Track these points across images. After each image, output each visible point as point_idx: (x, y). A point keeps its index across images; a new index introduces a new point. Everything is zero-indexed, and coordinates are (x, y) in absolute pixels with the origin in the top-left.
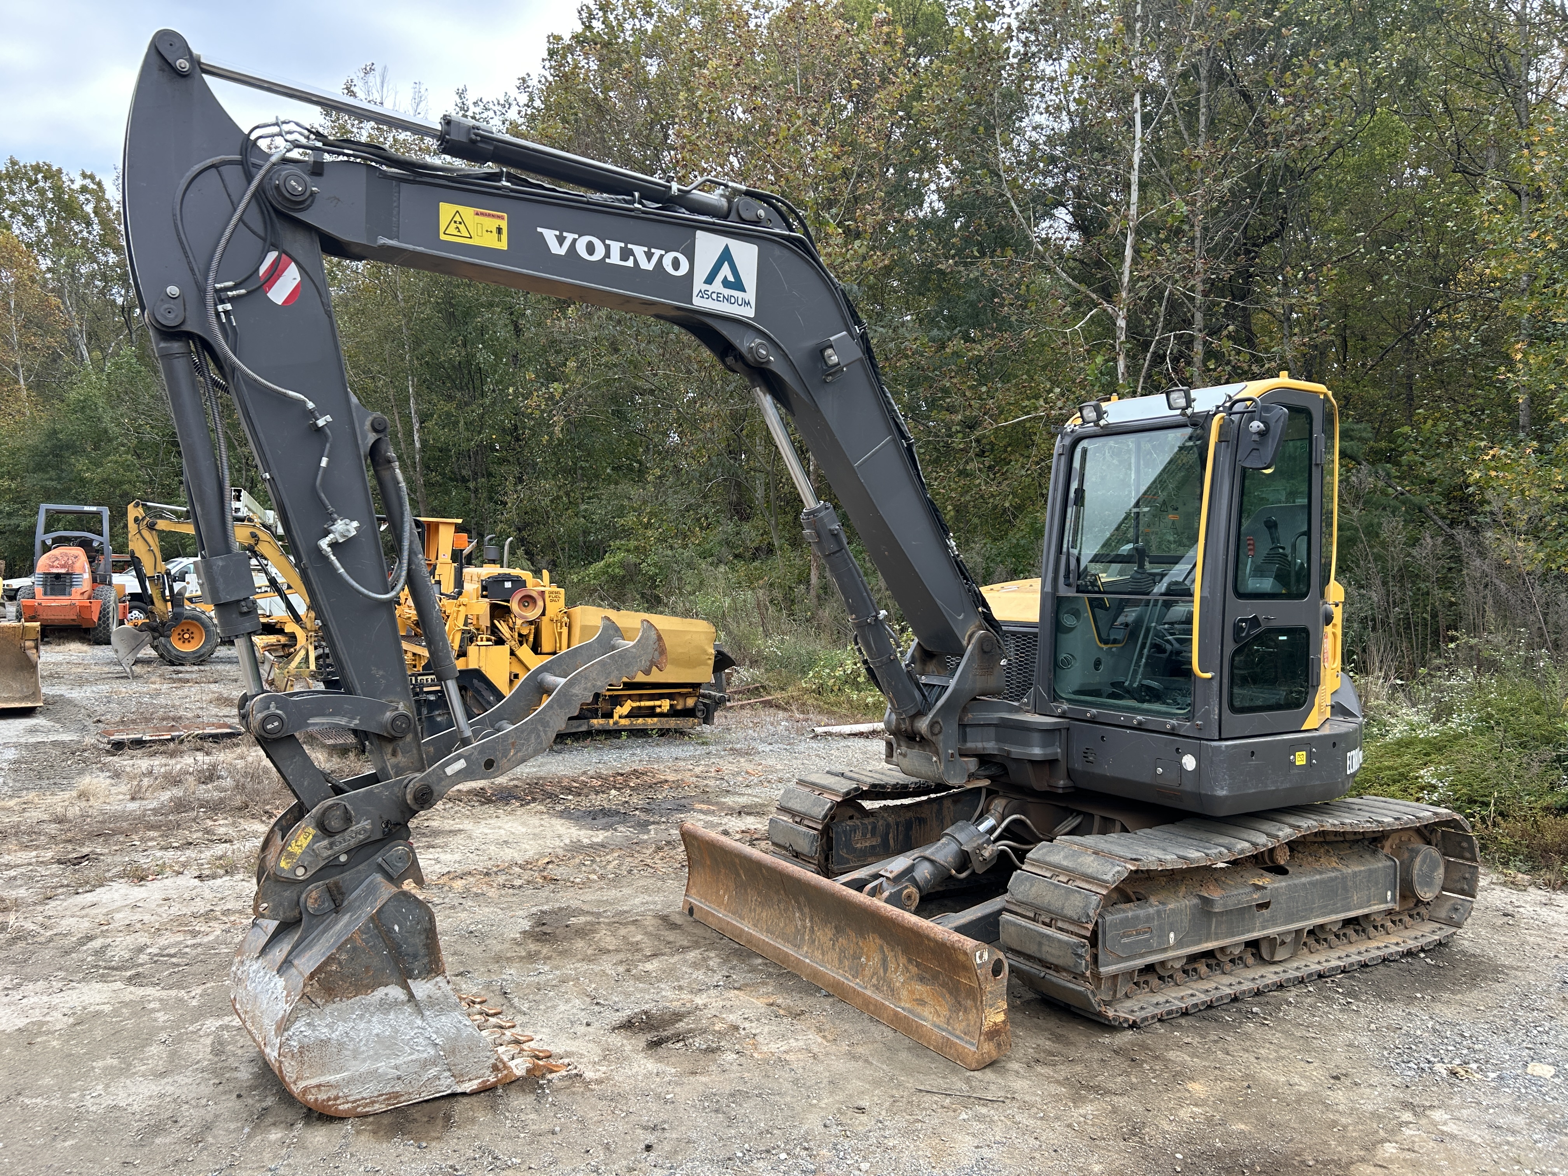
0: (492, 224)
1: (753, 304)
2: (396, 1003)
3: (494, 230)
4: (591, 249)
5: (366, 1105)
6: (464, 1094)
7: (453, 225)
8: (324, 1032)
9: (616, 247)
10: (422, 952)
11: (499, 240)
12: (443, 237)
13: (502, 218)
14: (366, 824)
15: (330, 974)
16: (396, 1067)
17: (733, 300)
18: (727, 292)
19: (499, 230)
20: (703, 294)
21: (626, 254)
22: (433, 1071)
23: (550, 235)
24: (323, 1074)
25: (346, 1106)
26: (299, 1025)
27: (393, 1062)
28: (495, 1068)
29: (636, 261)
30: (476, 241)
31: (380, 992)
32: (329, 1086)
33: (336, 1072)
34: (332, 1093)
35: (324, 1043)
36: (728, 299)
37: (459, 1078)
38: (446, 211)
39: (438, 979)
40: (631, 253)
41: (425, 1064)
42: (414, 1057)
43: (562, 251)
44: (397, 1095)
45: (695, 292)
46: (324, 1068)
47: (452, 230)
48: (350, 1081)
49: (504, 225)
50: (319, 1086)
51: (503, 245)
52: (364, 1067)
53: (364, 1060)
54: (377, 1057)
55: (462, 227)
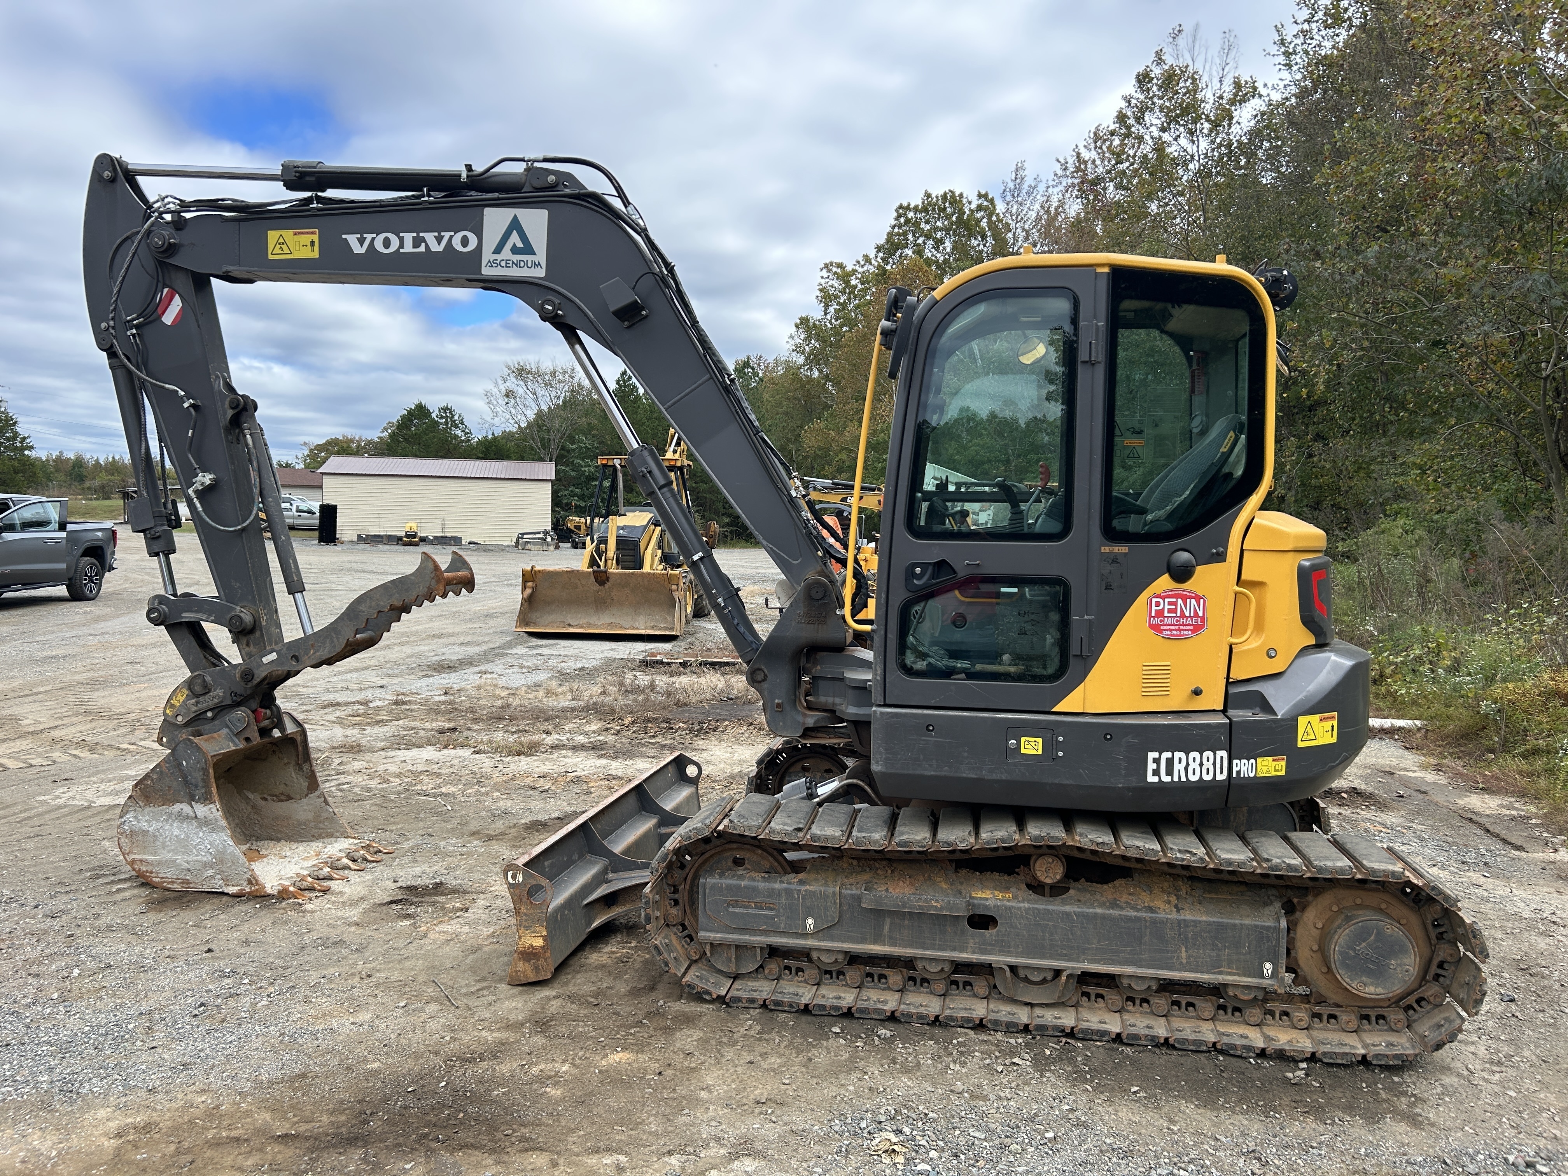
0: (306, 239)
1: (544, 265)
2: (187, 817)
3: (309, 244)
4: (387, 243)
5: (169, 883)
6: (227, 894)
7: (278, 246)
8: (144, 825)
9: (409, 237)
10: (201, 784)
11: (313, 251)
12: (271, 257)
13: (314, 233)
14: (220, 692)
15: (146, 785)
16: (187, 862)
17: (522, 264)
18: (516, 258)
19: (312, 243)
20: (491, 264)
21: (417, 242)
22: (211, 872)
23: (352, 239)
24: (144, 853)
25: (158, 880)
26: (129, 816)
27: (186, 858)
28: (250, 882)
29: (427, 246)
30: (296, 255)
31: (178, 807)
32: (148, 863)
33: (152, 854)
34: (149, 868)
35: (145, 833)
36: (517, 264)
37: (227, 881)
38: (273, 236)
39: (212, 806)
40: (423, 240)
41: (206, 865)
42: (199, 858)
43: (363, 250)
44: (187, 882)
45: (484, 263)
46: (145, 850)
47: (277, 251)
48: (160, 863)
49: (316, 238)
50: (141, 861)
51: (316, 254)
52: (169, 856)
53: (169, 852)
54: (176, 852)
55: (284, 247)
